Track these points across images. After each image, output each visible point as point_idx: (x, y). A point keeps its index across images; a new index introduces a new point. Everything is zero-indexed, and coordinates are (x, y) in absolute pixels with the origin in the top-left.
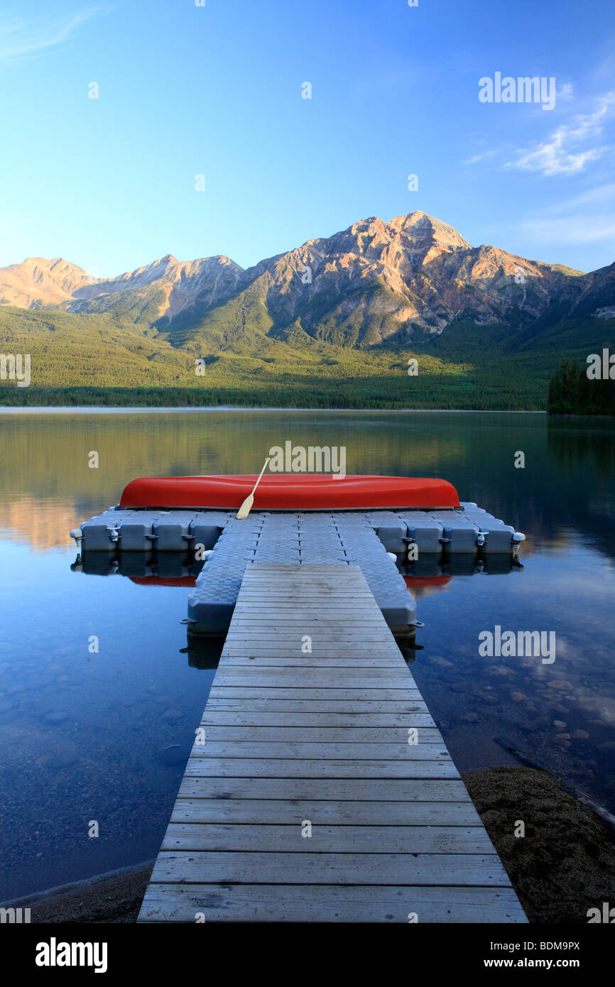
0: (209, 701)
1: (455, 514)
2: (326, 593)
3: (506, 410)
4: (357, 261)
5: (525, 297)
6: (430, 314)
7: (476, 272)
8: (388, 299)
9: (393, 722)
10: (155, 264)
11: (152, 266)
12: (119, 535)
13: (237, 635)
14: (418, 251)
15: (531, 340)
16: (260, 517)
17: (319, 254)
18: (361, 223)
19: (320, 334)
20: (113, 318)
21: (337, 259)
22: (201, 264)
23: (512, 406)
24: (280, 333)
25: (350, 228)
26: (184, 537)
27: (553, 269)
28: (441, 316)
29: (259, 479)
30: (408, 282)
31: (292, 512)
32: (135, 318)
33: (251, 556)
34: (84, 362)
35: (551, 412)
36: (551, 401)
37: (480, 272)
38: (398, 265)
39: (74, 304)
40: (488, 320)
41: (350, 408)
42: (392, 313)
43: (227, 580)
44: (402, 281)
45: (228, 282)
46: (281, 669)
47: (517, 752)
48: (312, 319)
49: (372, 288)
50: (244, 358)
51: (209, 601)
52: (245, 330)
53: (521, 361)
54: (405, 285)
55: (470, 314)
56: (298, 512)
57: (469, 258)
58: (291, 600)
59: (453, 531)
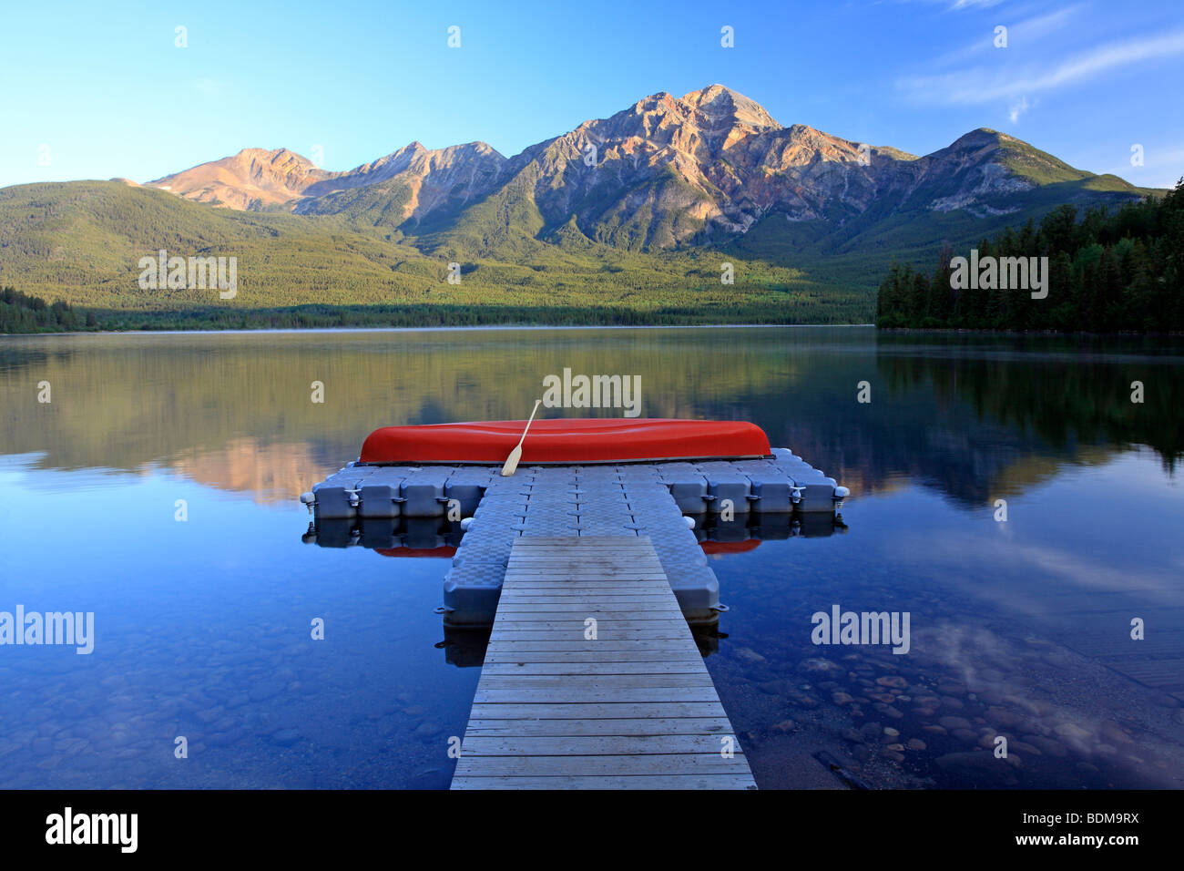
0: (470, 723)
1: (765, 464)
2: (609, 575)
3: (826, 323)
4: (643, 146)
5: (847, 187)
6: (732, 209)
7: (788, 157)
8: (681, 191)
9: (690, 746)
10: (399, 153)
11: (395, 155)
12: (360, 498)
13: (504, 633)
14: (717, 133)
15: (855, 239)
16: (529, 473)
17: (596, 137)
18: (648, 100)
19: (600, 234)
20: (349, 220)
21: (620, 144)
22: (455, 152)
23: (833, 318)
24: (551, 235)
25: (634, 107)
26: (438, 500)
27: (880, 153)
28: (746, 211)
29: (529, 425)
30: (705, 170)
31: (568, 466)
32: (375, 220)
33: (519, 525)
34: (314, 274)
35: (881, 326)
36: (880, 313)
37: (792, 157)
38: (693, 150)
39: (301, 203)
40: (803, 215)
41: (637, 325)
42: (687, 208)
43: (491, 557)
44: (698, 170)
45: (488, 174)
46: (557, 678)
47: (840, 770)
48: (590, 218)
49: (663, 179)
50: (508, 265)
51: (470, 585)
52: (510, 231)
53: (843, 264)
54: (702, 174)
55: (781, 208)
56: (576, 465)
57: (779, 141)
58: (568, 585)
59: (762, 486)
